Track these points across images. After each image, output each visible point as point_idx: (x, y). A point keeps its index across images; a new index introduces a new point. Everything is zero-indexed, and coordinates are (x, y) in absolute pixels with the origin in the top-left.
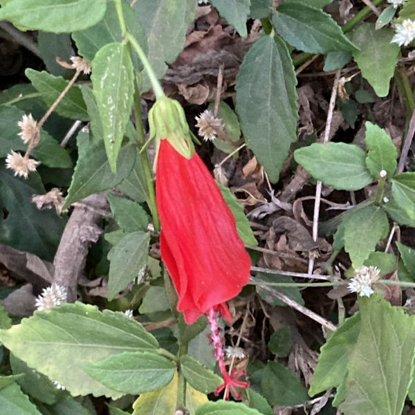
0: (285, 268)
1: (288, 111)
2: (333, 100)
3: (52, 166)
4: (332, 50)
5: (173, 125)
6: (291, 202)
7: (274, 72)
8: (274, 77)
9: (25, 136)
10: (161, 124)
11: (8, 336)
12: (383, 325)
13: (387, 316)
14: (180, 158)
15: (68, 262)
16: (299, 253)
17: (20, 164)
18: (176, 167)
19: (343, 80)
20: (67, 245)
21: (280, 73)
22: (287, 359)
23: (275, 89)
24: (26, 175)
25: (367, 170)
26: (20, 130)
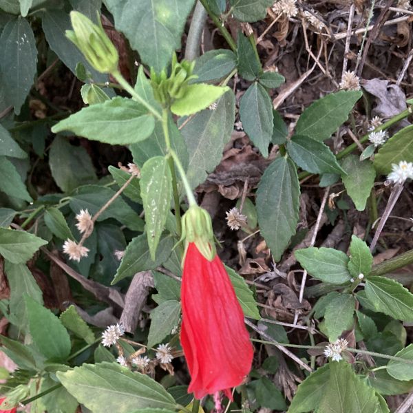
1: (292, 213)
2: (323, 206)
3: (133, 229)
4: (327, 172)
5: (200, 230)
6: (287, 272)
7: (284, 184)
8: (284, 188)
9: (81, 227)
10: (190, 229)
11: (65, 377)
12: (347, 386)
13: (352, 383)
14: (203, 260)
15: (134, 300)
16: (289, 309)
17: (75, 250)
19: (333, 195)
20: (134, 288)
21: (289, 185)
22: (273, 376)
23: (284, 197)
24: (79, 259)
25: (347, 269)
26: (78, 222)
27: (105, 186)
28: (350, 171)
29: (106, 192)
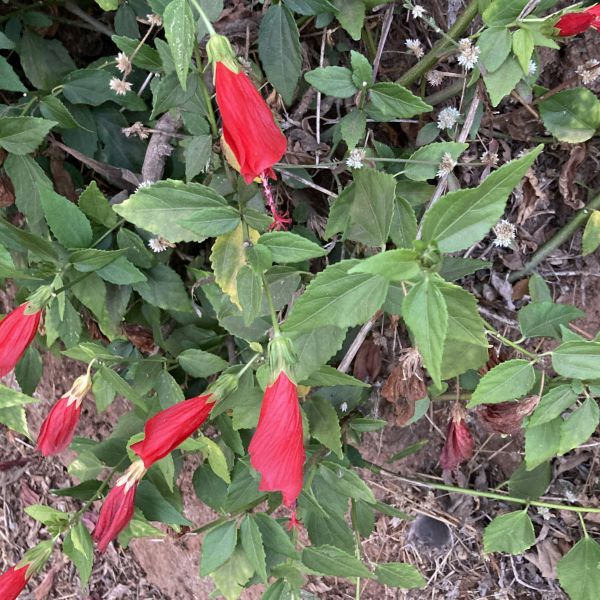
0: (301, 163)
1: (295, 55)
3: (132, 110)
4: (320, 13)
5: (224, 51)
6: (300, 120)
7: (283, 29)
8: (284, 34)
9: (121, 68)
10: (215, 52)
14: (231, 74)
15: (152, 170)
16: (309, 152)
17: (119, 86)
18: (229, 80)
19: (330, 31)
20: (150, 159)
21: (287, 30)
22: (305, 224)
23: (285, 41)
24: (124, 93)
25: (354, 84)
26: (117, 64)
27: (99, 69)
28: (341, 8)
29: (100, 74)
